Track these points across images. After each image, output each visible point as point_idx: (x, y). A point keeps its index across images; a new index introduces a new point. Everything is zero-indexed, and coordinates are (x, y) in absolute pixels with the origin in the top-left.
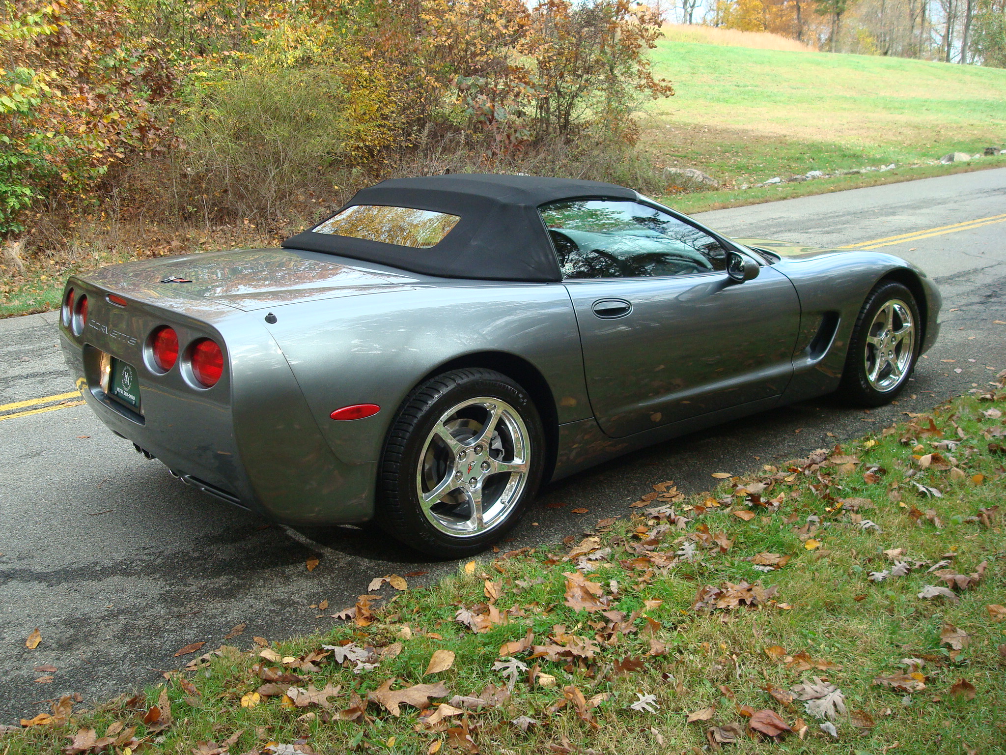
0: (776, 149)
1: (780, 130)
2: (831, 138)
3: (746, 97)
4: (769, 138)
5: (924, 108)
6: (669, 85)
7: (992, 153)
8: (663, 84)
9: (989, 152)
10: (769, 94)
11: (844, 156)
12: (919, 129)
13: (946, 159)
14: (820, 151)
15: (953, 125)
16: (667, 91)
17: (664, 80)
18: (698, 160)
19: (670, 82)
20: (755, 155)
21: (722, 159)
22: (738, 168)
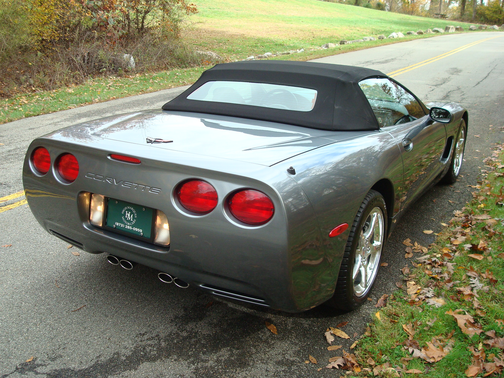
0: (243, 41)
1: (240, 32)
2: (265, 36)
3: (216, 14)
4: (237, 35)
5: (301, 21)
6: (195, 7)
7: (344, 43)
8: (192, 7)
9: (342, 43)
10: (226, 13)
11: (276, 45)
12: (303, 31)
13: (324, 46)
14: (264, 42)
15: (317, 29)
16: (194, 10)
17: (192, 5)
18: (208, 47)
19: (195, 5)
20: (234, 44)
21: (219, 46)
22: (229, 51)
